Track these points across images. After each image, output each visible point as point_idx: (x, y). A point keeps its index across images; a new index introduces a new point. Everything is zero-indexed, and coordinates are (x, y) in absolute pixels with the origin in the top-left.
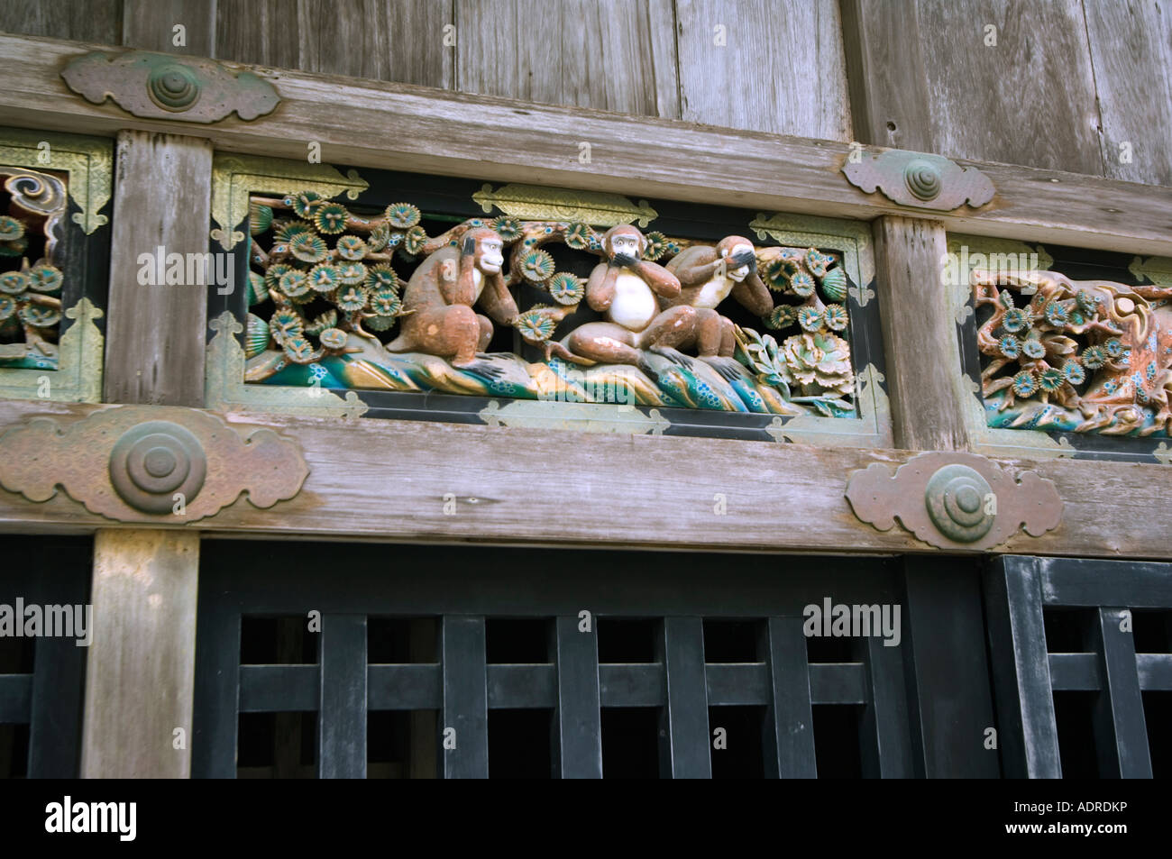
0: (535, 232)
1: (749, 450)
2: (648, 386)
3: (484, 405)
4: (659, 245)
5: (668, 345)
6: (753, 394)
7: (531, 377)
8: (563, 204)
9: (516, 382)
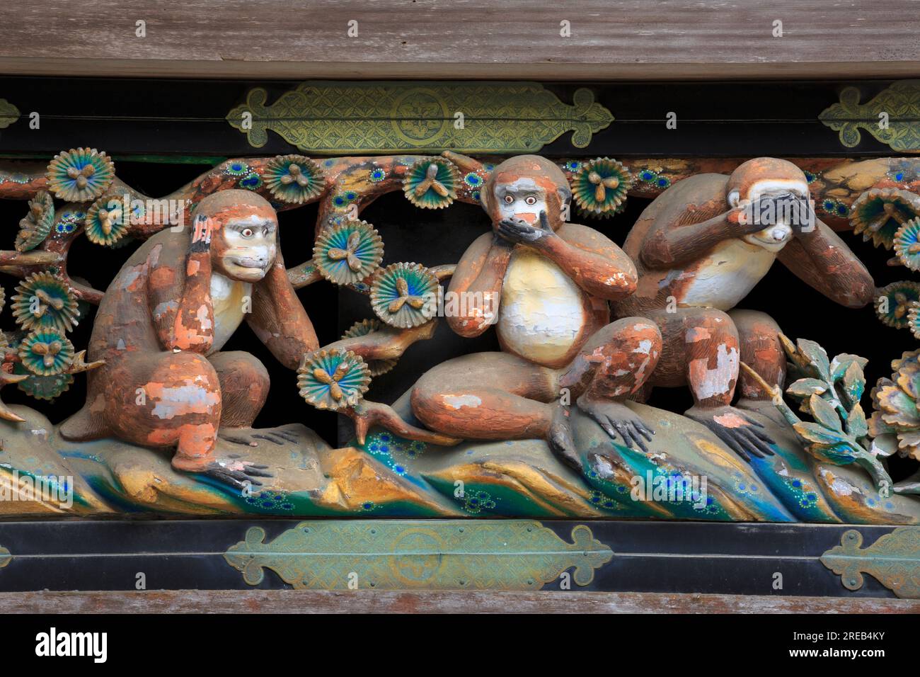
0: (352, 180)
2: (561, 484)
3: (237, 535)
4: (613, 182)
6: (797, 484)
7: (327, 477)
8: (413, 115)
9: (295, 491)
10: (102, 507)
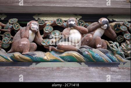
1: (112, 70)
2: (80, 56)
4: (83, 24)
5: (85, 45)
6: (113, 57)
7: (45, 56)
8: (57, 16)
9: (40, 57)
10: (11, 60)
